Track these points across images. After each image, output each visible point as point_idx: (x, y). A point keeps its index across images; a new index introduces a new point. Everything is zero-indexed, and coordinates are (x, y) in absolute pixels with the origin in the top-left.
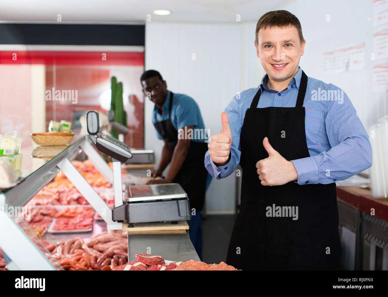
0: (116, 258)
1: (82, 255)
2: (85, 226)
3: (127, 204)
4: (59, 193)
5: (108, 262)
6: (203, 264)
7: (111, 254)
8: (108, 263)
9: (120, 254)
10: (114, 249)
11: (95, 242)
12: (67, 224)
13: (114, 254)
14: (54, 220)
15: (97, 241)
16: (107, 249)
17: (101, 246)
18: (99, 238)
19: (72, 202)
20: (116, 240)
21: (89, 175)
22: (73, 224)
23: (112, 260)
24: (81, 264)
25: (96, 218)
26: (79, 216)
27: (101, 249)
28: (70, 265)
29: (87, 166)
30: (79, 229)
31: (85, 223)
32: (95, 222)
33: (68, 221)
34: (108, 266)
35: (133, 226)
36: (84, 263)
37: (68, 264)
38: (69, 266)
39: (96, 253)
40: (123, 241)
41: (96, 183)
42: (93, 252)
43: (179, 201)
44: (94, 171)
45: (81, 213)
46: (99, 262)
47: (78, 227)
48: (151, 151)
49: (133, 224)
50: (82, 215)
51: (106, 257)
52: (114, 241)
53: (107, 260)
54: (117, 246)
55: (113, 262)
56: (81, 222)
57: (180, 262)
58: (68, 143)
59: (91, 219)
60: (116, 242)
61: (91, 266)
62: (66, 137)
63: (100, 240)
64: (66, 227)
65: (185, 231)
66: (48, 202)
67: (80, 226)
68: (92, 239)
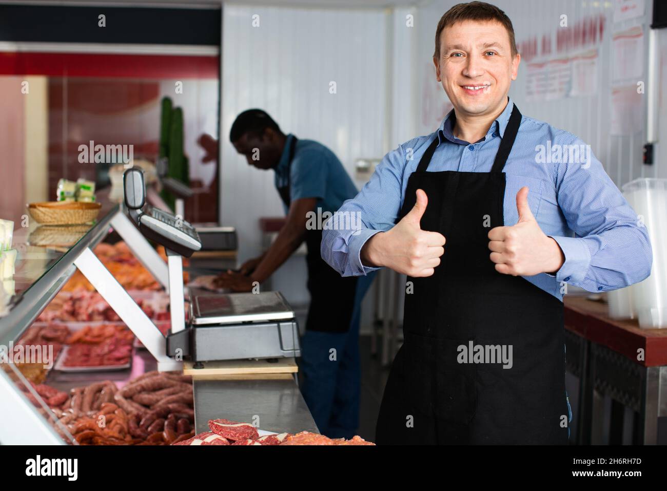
0: (173, 418)
1: (114, 412)
2: (118, 359)
3: (192, 327)
4: (74, 301)
5: (158, 425)
6: (324, 439)
7: (163, 411)
8: (158, 427)
9: (179, 412)
10: (169, 402)
11: (136, 389)
12: (87, 355)
13: (169, 411)
14: (66, 349)
15: (139, 388)
16: (158, 401)
17: (145, 397)
18: (143, 382)
19: (96, 317)
20: (172, 386)
21: (125, 268)
22: (98, 355)
23: (166, 423)
24: (112, 429)
25: (136, 344)
26: (108, 341)
27: (146, 401)
28: (94, 430)
29: (120, 253)
30: (107, 365)
31: (117, 354)
32: (134, 352)
33: (89, 350)
34: (160, 433)
35: (203, 365)
36: (117, 427)
37: (91, 429)
38: (92, 431)
39: (137, 409)
40: (183, 389)
41: (136, 283)
42: (132, 406)
43: (281, 324)
44: (132, 261)
45: (112, 336)
46: (143, 425)
47: (106, 362)
48: (229, 229)
49: (202, 364)
50: (113, 339)
51: (155, 417)
52: (169, 387)
53: (157, 421)
54: (174, 397)
55: (167, 425)
56: (111, 351)
57: (285, 435)
58: (90, 221)
59: (128, 347)
60: (171, 390)
61: (129, 433)
62: (87, 211)
63: (145, 386)
64: (86, 361)
65: (291, 375)
66: (55, 316)
67: (109, 359)
68: (131, 383)
